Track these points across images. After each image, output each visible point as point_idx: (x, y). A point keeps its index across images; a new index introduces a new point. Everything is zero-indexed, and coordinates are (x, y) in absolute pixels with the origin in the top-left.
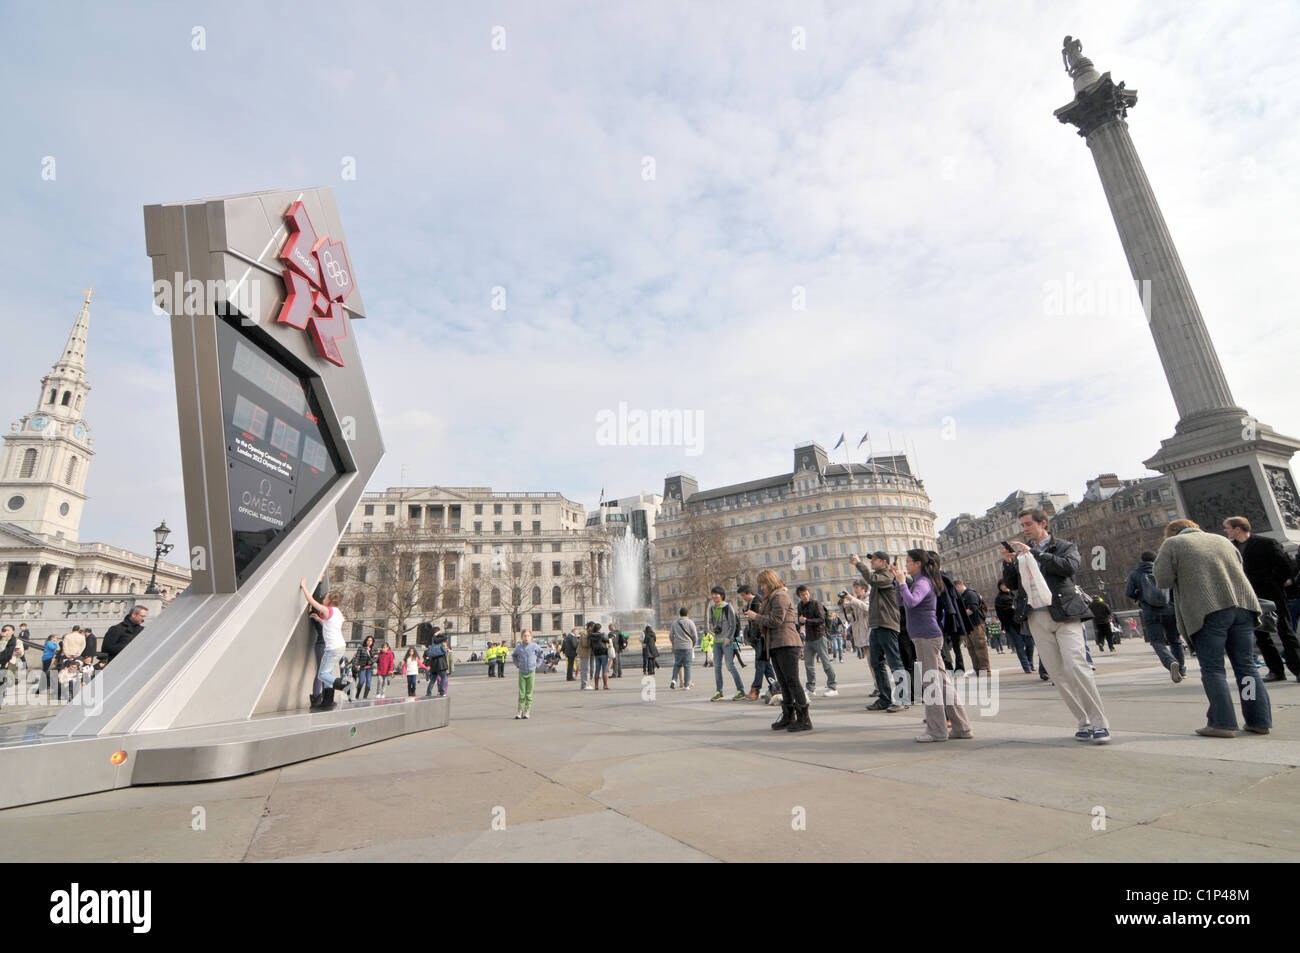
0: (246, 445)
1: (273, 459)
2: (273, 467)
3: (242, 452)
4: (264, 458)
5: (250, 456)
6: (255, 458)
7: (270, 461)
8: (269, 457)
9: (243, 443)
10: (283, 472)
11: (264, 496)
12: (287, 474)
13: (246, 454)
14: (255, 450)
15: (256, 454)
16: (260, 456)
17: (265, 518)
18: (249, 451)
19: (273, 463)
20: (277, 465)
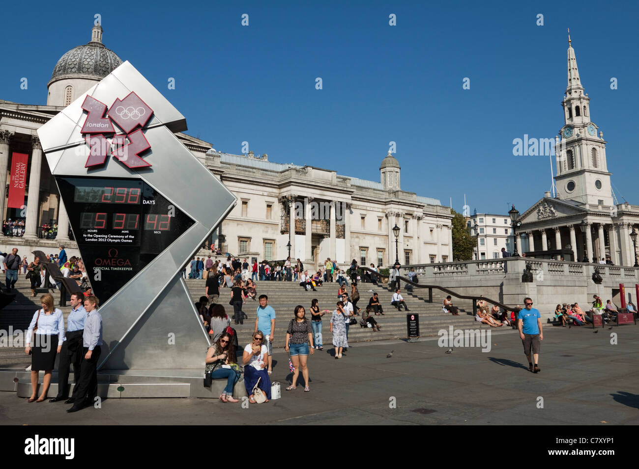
0: (92, 236)
1: (115, 237)
2: (116, 241)
3: (88, 240)
4: (108, 238)
5: (96, 240)
6: (100, 240)
7: (113, 239)
8: (112, 236)
9: (89, 235)
10: (128, 241)
11: (113, 258)
12: (130, 241)
13: (93, 240)
14: (99, 236)
15: (100, 238)
16: (103, 238)
17: (116, 269)
18: (95, 238)
19: (116, 239)
20: (121, 239)
